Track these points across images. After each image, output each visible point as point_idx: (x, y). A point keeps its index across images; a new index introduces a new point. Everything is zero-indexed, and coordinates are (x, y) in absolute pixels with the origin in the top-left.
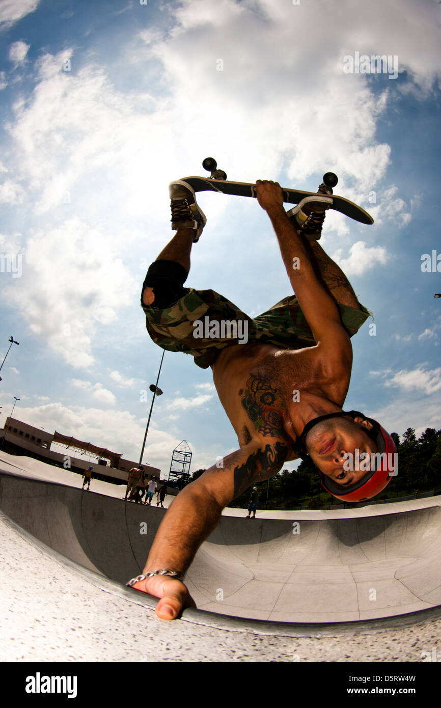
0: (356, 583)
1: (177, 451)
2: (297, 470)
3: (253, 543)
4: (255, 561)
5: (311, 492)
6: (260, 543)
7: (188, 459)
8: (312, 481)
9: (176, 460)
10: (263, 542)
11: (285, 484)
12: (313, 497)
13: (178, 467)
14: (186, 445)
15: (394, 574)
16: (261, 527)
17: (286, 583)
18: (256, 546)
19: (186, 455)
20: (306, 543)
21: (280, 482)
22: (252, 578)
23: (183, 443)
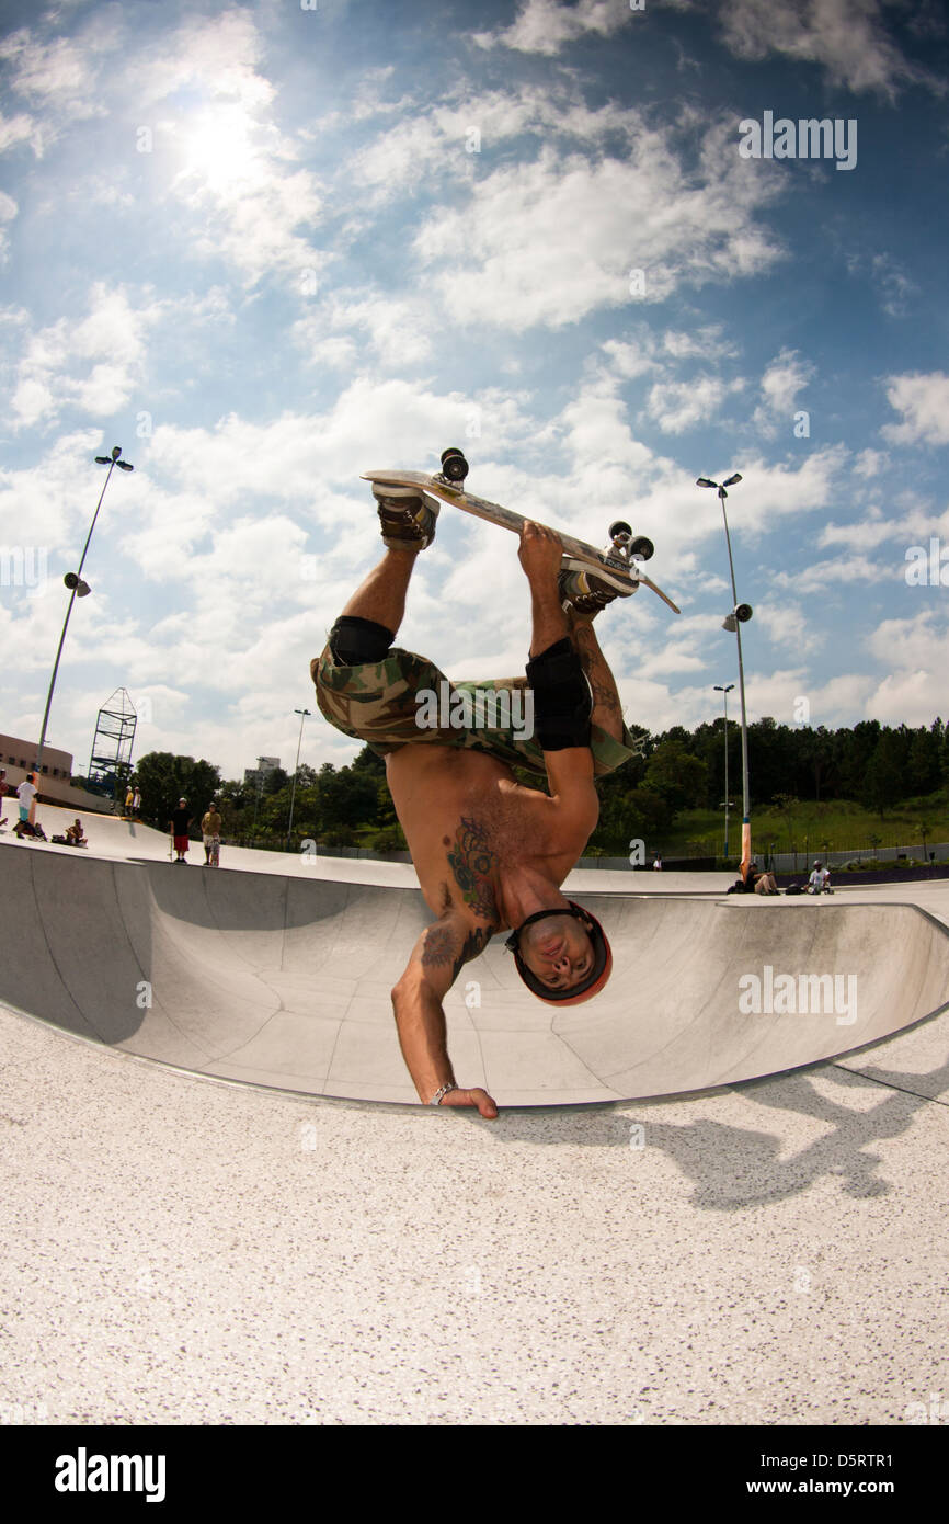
0: (476, 1030)
1: (105, 712)
2: (353, 765)
3: (272, 928)
4: (278, 968)
5: (379, 817)
6: (285, 928)
7: (128, 730)
8: (382, 794)
9: (102, 732)
10: (290, 927)
11: (326, 795)
12: (384, 829)
13: (108, 748)
14: (126, 697)
15: (550, 1021)
16: (285, 894)
17: (343, 1020)
18: (278, 935)
19: (123, 721)
20: (373, 935)
21: (317, 789)
22: (278, 1007)
23: (119, 696)
